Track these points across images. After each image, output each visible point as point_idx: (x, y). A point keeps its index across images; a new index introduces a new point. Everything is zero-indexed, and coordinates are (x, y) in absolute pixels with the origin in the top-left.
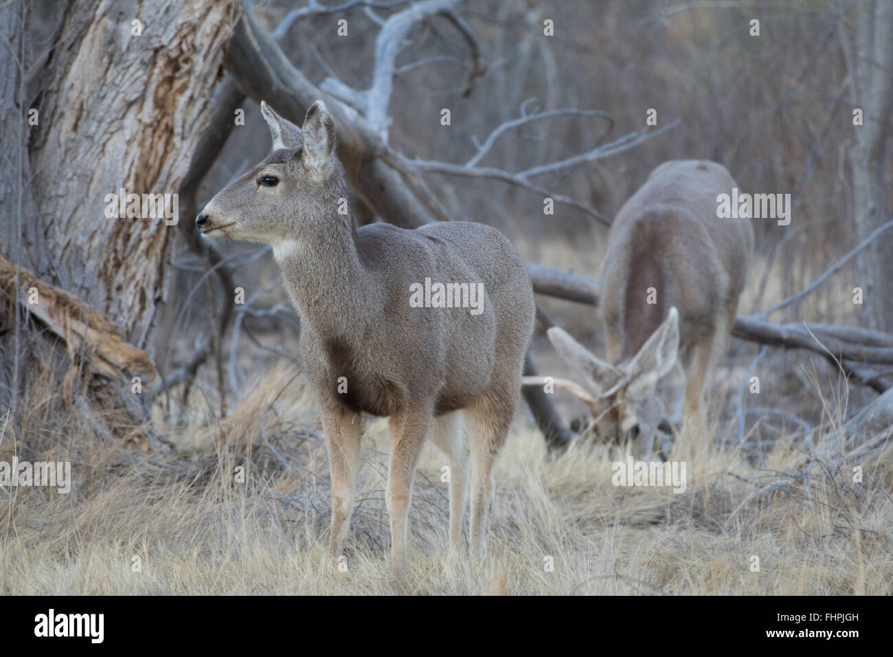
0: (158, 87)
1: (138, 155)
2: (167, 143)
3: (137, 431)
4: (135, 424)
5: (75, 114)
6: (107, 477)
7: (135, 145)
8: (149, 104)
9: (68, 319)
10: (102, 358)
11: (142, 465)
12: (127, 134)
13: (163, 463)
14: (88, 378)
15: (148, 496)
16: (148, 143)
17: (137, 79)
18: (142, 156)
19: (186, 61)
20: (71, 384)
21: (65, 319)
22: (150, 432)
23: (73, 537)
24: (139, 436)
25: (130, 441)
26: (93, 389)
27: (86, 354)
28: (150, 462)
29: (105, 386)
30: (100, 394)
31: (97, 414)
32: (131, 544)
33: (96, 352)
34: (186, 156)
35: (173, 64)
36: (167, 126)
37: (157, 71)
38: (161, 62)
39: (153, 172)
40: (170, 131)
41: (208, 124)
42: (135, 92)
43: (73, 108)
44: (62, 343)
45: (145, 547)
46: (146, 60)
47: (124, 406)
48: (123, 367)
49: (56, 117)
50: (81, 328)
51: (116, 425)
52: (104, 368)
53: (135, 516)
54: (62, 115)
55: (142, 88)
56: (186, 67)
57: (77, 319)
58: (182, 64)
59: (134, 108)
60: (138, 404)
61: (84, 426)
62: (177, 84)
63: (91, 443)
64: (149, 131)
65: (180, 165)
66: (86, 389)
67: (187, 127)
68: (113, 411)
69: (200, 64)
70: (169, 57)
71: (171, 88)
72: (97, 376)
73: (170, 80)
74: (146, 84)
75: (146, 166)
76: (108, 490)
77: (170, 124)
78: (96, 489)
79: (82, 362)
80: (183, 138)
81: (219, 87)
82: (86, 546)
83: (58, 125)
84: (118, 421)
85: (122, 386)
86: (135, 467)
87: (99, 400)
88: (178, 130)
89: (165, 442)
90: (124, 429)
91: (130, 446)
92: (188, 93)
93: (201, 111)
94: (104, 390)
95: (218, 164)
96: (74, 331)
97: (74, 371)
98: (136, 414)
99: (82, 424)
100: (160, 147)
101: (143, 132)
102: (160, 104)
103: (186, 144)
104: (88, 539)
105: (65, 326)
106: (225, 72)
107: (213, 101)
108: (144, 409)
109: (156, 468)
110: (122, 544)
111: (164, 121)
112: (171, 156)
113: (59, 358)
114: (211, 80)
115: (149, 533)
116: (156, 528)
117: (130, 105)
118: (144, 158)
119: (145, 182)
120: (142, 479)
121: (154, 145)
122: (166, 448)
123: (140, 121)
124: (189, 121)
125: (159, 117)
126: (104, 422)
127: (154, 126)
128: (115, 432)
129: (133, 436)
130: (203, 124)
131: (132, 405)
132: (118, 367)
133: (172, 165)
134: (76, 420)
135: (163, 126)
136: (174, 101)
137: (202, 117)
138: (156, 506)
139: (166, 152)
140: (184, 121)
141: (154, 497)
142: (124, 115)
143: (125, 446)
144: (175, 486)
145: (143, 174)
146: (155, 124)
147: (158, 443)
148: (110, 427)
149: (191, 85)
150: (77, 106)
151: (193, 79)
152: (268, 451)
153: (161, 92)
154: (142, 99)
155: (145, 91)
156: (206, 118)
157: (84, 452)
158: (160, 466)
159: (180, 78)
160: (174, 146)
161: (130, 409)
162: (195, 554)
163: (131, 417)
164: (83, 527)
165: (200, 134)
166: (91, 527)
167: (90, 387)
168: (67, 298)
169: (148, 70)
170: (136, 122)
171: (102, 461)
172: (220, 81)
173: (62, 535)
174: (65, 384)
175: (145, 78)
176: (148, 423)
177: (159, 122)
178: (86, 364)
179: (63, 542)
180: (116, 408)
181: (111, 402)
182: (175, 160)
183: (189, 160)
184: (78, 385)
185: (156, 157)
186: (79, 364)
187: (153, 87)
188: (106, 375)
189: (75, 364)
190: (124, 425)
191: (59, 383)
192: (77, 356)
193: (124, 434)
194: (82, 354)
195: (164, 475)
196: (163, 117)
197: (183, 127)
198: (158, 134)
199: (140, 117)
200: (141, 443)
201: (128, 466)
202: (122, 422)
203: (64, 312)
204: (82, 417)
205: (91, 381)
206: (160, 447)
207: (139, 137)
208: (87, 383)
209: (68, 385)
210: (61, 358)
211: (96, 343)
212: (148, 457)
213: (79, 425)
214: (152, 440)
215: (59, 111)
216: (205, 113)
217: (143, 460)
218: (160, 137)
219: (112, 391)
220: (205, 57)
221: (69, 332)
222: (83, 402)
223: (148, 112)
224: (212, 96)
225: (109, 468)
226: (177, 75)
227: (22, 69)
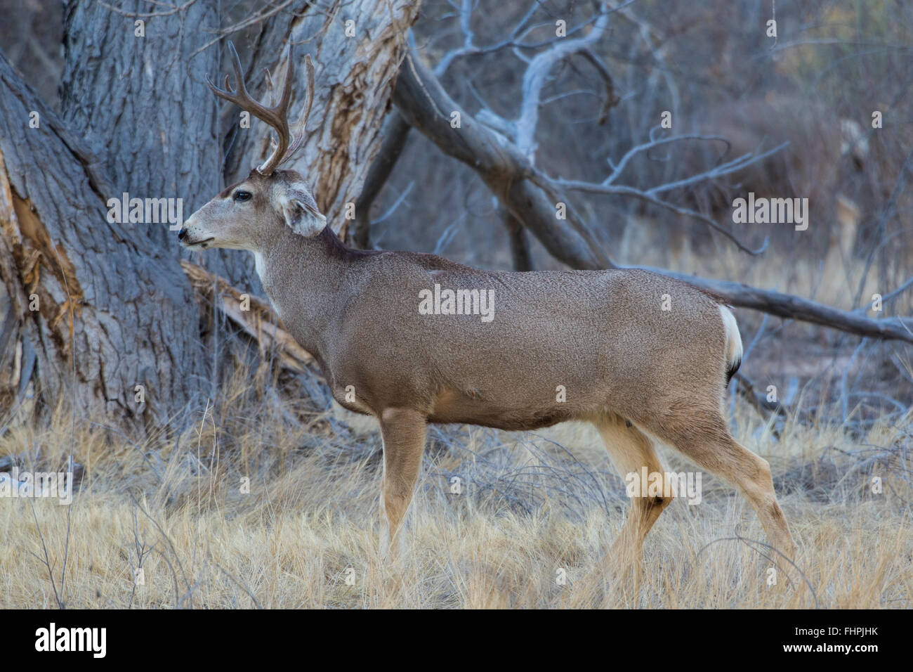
0: (335, 118)
1: (318, 177)
2: (343, 168)
3: (320, 417)
4: (318, 411)
5: (264, 143)
6: (295, 458)
7: (315, 169)
8: (327, 134)
9: (259, 321)
10: (289, 355)
11: (325, 447)
12: (309, 160)
13: (343, 444)
14: (277, 372)
15: (331, 474)
16: (327, 167)
17: (317, 112)
18: (321, 179)
19: (359, 96)
20: (263, 377)
21: (257, 322)
22: (332, 419)
23: (266, 510)
24: (322, 422)
25: (314, 426)
26: (282, 382)
27: (275, 352)
28: (332, 445)
29: (292, 379)
30: (288, 386)
31: (285, 403)
32: (316, 516)
33: (284, 349)
34: (360, 179)
35: (348, 99)
36: (343, 152)
37: (334, 105)
38: (337, 98)
39: (331, 192)
40: (346, 157)
41: (379, 151)
42: (315, 124)
43: (261, 139)
44: (254, 342)
45: (328, 519)
46: (324, 96)
47: (309, 396)
48: (307, 362)
49: (247, 147)
50: (271, 329)
51: (302, 412)
52: (291, 364)
53: (320, 490)
54: (252, 144)
55: (321, 120)
56: (358, 101)
57: (268, 321)
58: (355, 99)
59: (315, 138)
60: (321, 394)
61: (275, 414)
62: (351, 116)
63: (280, 429)
64: (328, 157)
65: (355, 184)
66: (275, 382)
67: (361, 154)
68: (299, 400)
69: (371, 98)
70: (344, 93)
71: (346, 120)
72: (285, 371)
73: (345, 113)
74: (325, 116)
75: (326, 188)
76: (295, 469)
77: (346, 151)
78: (286, 468)
79: (272, 358)
80: (357, 163)
81: (388, 118)
82: (277, 518)
83: (249, 154)
84: (304, 409)
85: (307, 379)
86: (318, 449)
87: (287, 391)
88: (352, 156)
89: (344, 427)
90: (309, 416)
91: (314, 431)
92: (361, 124)
93: (373, 140)
94: (291, 382)
95: (387, 186)
96: (264, 332)
97: (265, 366)
98: (319, 403)
99: (273, 412)
100: (337, 171)
101: (323, 158)
102: (338, 134)
103: (360, 168)
104: (279, 512)
105: (257, 328)
106: (393, 105)
107: (383, 130)
108: (326, 398)
109: (337, 449)
110: (309, 516)
111: (341, 149)
112: (347, 178)
113: (252, 355)
114: (380, 113)
115: (332, 505)
116: (337, 501)
117: (310, 135)
118: (324, 181)
119: (325, 202)
120: (325, 459)
121: (332, 169)
122: (345, 432)
123: (320, 149)
124: (363, 148)
125: (336, 145)
126: (292, 410)
127: (332, 154)
128: (302, 419)
129: (317, 422)
130: (374, 151)
131: (315, 395)
132: (303, 362)
133: (348, 187)
134: (267, 408)
135: (339, 153)
136: (349, 131)
137: (373, 146)
138: (337, 482)
139: (342, 176)
140: (358, 149)
141: (336, 474)
142: (306, 144)
143: (310, 431)
144: (353, 465)
145: (323, 195)
146: (333, 151)
147: (339, 428)
148: (297, 414)
149: (364, 117)
150: (265, 137)
151: (365, 112)
152: (434, 433)
153: (338, 123)
154: (321, 129)
155: (324, 122)
156: (377, 146)
157: (275, 436)
158: (341, 448)
159: (354, 111)
160: (349, 170)
161: (314, 399)
162: (372, 524)
163: (314, 404)
164: (275, 501)
165: (371, 159)
166: (281, 502)
167: (279, 380)
168: (259, 303)
169: (326, 105)
170: (316, 150)
171: (290, 444)
172: (389, 113)
173: (257, 508)
174: (257, 377)
175: (323, 111)
176: (330, 410)
177: (336, 149)
178: (276, 360)
179: (257, 514)
180: (301, 398)
181: (297, 393)
182: (350, 182)
183: (363, 182)
184: (269, 378)
185: (334, 180)
186: (269, 360)
187: (330, 119)
188: (293, 369)
189: (266, 360)
190: (308, 413)
191: (252, 377)
192: (268, 354)
193: (309, 420)
194: (272, 351)
195: (344, 455)
196: (339, 145)
197: (357, 153)
198: (336, 159)
199: (319, 145)
200: (323, 428)
201: (313, 448)
202: (308, 410)
203: (256, 315)
204: (272, 406)
205: (280, 375)
206: (341, 431)
207: (319, 163)
208: (276, 377)
209: (260, 379)
210: (254, 356)
211: (284, 342)
212: (330, 440)
213: (271, 414)
214: (333, 425)
215: (250, 140)
216: (376, 141)
217: (326, 442)
218: (337, 163)
219: (298, 383)
220: (375, 93)
221: (260, 332)
222: (274, 392)
223: (327, 141)
224: (381, 126)
225: (296, 450)
226: (352, 108)
227: (217, 105)
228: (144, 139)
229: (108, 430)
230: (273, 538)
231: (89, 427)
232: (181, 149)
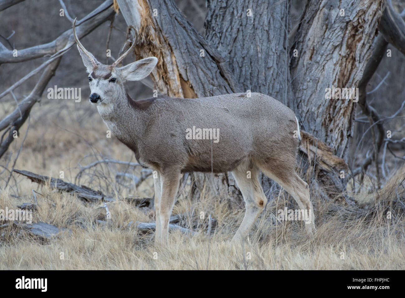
0: (348, 39)
1: (339, 70)
2: (353, 65)
3: (340, 195)
4: (339, 192)
5: (311, 52)
6: (327, 216)
7: (338, 65)
8: (344, 47)
9: (308, 145)
10: (324, 163)
11: (342, 211)
12: (335, 61)
13: (352, 209)
14: (318, 171)
15: (345, 225)
16: (344, 65)
17: (338, 36)
18: (341, 71)
19: (361, 27)
20: (310, 174)
21: (307, 145)
22: (346, 196)
23: (312, 244)
24: (341, 198)
25: (337, 200)
26: (320, 177)
27: (316, 161)
28: (346, 210)
29: (325, 175)
30: (323, 179)
31: (322, 188)
32: (338, 247)
33: (321, 160)
34: (361, 70)
35: (355, 29)
36: (352, 56)
37: (348, 32)
38: (349, 28)
39: (346, 78)
40: (354, 59)
41: (371, 56)
42: (337, 42)
43: (310, 49)
44: (306, 156)
45: (344, 248)
46: (343, 27)
47: (334, 184)
48: (333, 166)
49: (302, 54)
50: (314, 149)
51: (331, 193)
52: (325, 167)
53: (340, 234)
54: (305, 52)
55: (341, 40)
56: (361, 30)
57: (313, 145)
58: (359, 29)
59: (338, 49)
60: (340, 183)
61: (316, 193)
62: (357, 38)
63: (319, 201)
64: (344, 59)
65: (359, 75)
66: (317, 176)
67: (362, 58)
68: (329, 186)
69: (367, 29)
70: (353, 25)
71: (354, 40)
72: (322, 171)
73: (354, 36)
74: (343, 38)
75: (343, 75)
76: (327, 222)
77: (354, 56)
78: (322, 222)
79: (315, 164)
80: (360, 62)
81: (376, 39)
82: (317, 248)
83: (303, 57)
84: (331, 191)
85: (333, 175)
86: (339, 212)
87: (323, 181)
88: (357, 59)
89: (353, 201)
90: (334, 194)
91: (337, 203)
92: (362, 42)
93: (368, 50)
94: (325, 177)
95: (375, 74)
96: (311, 150)
97: (311, 168)
98: (339, 187)
99: (315, 192)
100: (349, 66)
101: (342, 60)
102: (349, 47)
103: (361, 65)
104: (318, 244)
105: (307, 148)
106: (379, 32)
107: (373, 45)
108: (343, 185)
109: (349, 212)
110: (334, 247)
111: (351, 55)
112: (354, 70)
113: (305, 163)
114: (372, 36)
115: (346, 241)
116: (349, 240)
117: (335, 47)
118: (342, 72)
119: (343, 82)
120: (343, 217)
121: (347, 65)
122: (353, 203)
123: (340, 55)
124: (363, 54)
125: (349, 53)
126: (325, 192)
127: (347, 57)
128: (330, 196)
129: (338, 198)
130: (369, 56)
131: (337, 184)
132: (331, 166)
133: (355, 75)
134: (312, 190)
135: (350, 57)
136: (356, 45)
137: (368, 53)
138: (349, 229)
139: (352, 69)
140: (360, 55)
141: (348, 225)
142: (333, 52)
143: (335, 202)
144: (357, 220)
145: (342, 79)
146: (347, 56)
147: (350, 201)
148: (328, 194)
149: (363, 38)
150: (312, 48)
151: (364, 35)
152: (400, 204)
153: (350, 41)
154: (341, 45)
155: (342, 41)
156: (370, 53)
157: (316, 205)
158: (351, 211)
159: (358, 35)
160: (356, 66)
161: (337, 185)
162: (367, 251)
163: (337, 189)
164: (316, 239)
165: (367, 60)
166: (320, 239)
167: (318, 175)
168: (308, 135)
169: (344, 32)
170: (339, 55)
171: (324, 209)
172: (376, 36)
173: (307, 242)
174: (307, 174)
175: (342, 35)
176: (345, 192)
177: (349, 55)
178: (317, 165)
179: (307, 246)
180: (330, 185)
181: (328, 182)
182: (356, 72)
183: (363, 72)
184: (313, 175)
185: (347, 71)
186: (313, 165)
187: (346, 39)
188: (326, 170)
190: (334, 193)
191: (304, 174)
192: (313, 162)
193: (334, 197)
194: (315, 160)
195: (353, 215)
196: (350, 53)
197: (360, 57)
198: (348, 60)
199: (340, 53)
200: (342, 201)
201: (336, 211)
202: (334, 191)
203: (307, 142)
204: (315, 189)
205: (319, 173)
206: (351, 202)
207: (340, 62)
208: (317, 174)
209: (309, 175)
210: (306, 163)
211: (321, 156)
212: (345, 207)
213: (314, 193)
214: (347, 199)
215: (303, 50)
216: (370, 51)
217: (343, 208)
218: (349, 62)
219: (328, 177)
220: (370, 26)
221: (309, 151)
222: (316, 182)
223: (344, 51)
224: (373, 43)
225: (328, 212)
226: (357, 34)
227: (287, 32)
228: (248, 50)
229: (229, 201)
230: (315, 258)
231: (220, 200)
232: (268, 55)
